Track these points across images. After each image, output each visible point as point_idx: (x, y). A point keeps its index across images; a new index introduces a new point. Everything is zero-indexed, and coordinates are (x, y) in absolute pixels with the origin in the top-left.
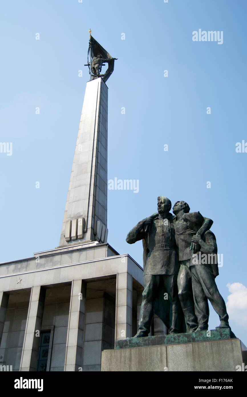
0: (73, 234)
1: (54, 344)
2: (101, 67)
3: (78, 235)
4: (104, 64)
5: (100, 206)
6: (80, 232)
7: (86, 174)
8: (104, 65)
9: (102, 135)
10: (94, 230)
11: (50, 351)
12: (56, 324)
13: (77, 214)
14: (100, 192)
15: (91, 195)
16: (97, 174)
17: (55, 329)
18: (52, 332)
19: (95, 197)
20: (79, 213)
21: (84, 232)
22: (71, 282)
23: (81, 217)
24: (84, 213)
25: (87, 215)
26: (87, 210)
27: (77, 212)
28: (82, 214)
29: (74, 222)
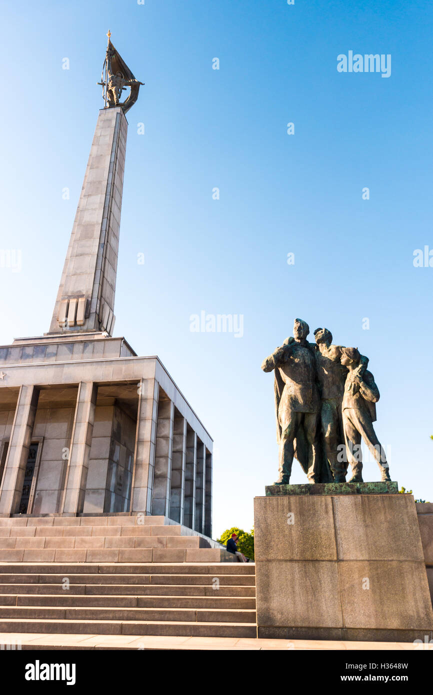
0: (71, 318)
1: (42, 460)
2: (121, 91)
3: (77, 320)
4: (124, 87)
5: (108, 285)
6: (81, 317)
7: (92, 240)
8: (125, 89)
10: (99, 315)
11: (36, 469)
12: (47, 435)
13: (77, 292)
14: (110, 266)
15: (97, 269)
16: (107, 242)
17: (45, 440)
18: (41, 444)
19: (104, 272)
20: (80, 291)
21: (87, 316)
22: (78, 384)
23: (82, 296)
24: (87, 292)
25: (90, 296)
26: (92, 288)
27: (79, 290)
28: (84, 293)
29: (73, 302)
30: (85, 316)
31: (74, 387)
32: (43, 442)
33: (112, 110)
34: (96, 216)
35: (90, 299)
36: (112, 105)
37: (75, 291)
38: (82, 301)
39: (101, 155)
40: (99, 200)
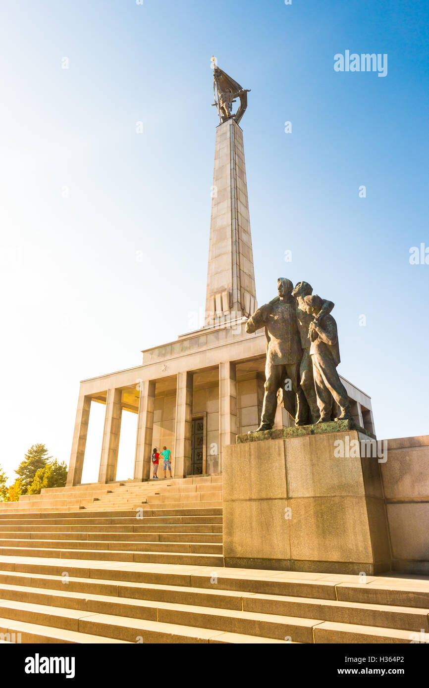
1: (208, 430)
2: (231, 104)
3: (224, 311)
4: (234, 99)
5: (245, 276)
6: (226, 308)
8: (235, 101)
9: (240, 192)
10: (241, 303)
11: (204, 438)
12: (209, 410)
14: (245, 259)
16: (239, 239)
18: (205, 419)
19: (239, 266)
20: (223, 287)
22: (219, 365)
23: (225, 290)
24: (228, 285)
25: (231, 288)
26: (231, 282)
27: (221, 286)
28: (226, 287)
29: (218, 297)
30: (230, 307)
31: (216, 368)
32: (207, 416)
33: (226, 123)
34: (226, 220)
35: (231, 291)
36: (225, 119)
37: (219, 287)
38: (225, 294)
39: (223, 166)
40: (226, 204)
